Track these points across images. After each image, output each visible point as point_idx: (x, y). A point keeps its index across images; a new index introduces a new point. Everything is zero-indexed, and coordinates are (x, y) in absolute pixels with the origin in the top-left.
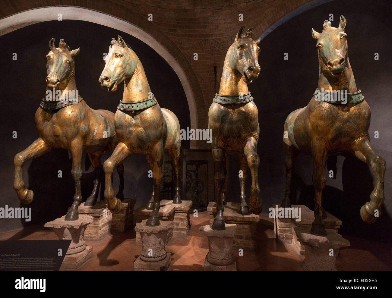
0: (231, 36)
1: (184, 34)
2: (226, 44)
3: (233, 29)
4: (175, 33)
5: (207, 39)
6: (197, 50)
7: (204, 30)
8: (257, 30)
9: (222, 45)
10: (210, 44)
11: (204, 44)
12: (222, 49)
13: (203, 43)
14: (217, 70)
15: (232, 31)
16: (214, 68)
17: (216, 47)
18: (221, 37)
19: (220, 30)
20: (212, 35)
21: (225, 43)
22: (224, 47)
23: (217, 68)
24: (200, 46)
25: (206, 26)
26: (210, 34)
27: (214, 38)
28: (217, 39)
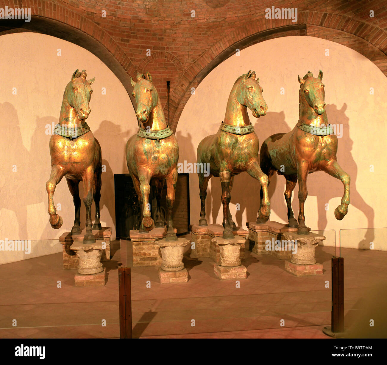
0: (188, 51)
1: (137, 45)
2: (182, 59)
3: (191, 44)
4: (128, 44)
5: (162, 52)
6: (150, 62)
7: (160, 42)
8: (216, 48)
9: (178, 60)
10: (164, 58)
11: (158, 57)
12: (177, 64)
13: (156, 55)
14: (170, 85)
15: (190, 46)
16: (167, 84)
17: (170, 60)
18: (177, 51)
19: (177, 44)
20: (168, 48)
21: (180, 58)
22: (179, 62)
23: (170, 83)
24: (153, 59)
25: (163, 38)
26: (166, 47)
27: (169, 51)
28: (173, 53)
